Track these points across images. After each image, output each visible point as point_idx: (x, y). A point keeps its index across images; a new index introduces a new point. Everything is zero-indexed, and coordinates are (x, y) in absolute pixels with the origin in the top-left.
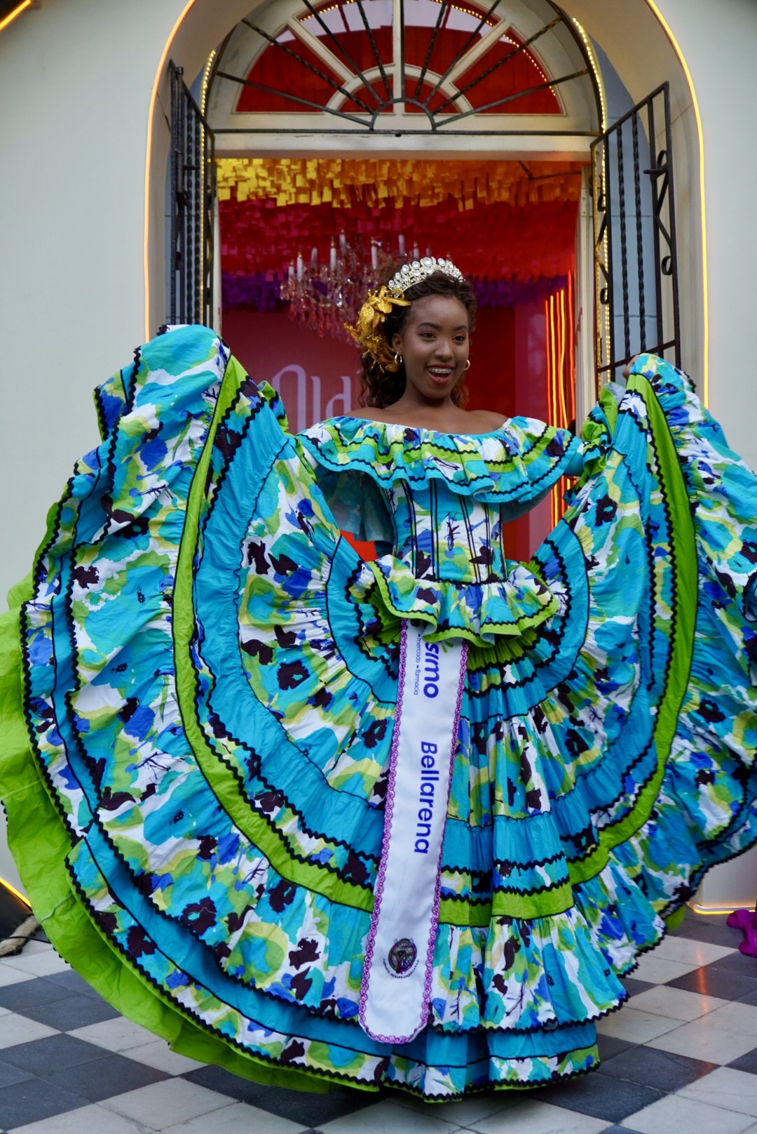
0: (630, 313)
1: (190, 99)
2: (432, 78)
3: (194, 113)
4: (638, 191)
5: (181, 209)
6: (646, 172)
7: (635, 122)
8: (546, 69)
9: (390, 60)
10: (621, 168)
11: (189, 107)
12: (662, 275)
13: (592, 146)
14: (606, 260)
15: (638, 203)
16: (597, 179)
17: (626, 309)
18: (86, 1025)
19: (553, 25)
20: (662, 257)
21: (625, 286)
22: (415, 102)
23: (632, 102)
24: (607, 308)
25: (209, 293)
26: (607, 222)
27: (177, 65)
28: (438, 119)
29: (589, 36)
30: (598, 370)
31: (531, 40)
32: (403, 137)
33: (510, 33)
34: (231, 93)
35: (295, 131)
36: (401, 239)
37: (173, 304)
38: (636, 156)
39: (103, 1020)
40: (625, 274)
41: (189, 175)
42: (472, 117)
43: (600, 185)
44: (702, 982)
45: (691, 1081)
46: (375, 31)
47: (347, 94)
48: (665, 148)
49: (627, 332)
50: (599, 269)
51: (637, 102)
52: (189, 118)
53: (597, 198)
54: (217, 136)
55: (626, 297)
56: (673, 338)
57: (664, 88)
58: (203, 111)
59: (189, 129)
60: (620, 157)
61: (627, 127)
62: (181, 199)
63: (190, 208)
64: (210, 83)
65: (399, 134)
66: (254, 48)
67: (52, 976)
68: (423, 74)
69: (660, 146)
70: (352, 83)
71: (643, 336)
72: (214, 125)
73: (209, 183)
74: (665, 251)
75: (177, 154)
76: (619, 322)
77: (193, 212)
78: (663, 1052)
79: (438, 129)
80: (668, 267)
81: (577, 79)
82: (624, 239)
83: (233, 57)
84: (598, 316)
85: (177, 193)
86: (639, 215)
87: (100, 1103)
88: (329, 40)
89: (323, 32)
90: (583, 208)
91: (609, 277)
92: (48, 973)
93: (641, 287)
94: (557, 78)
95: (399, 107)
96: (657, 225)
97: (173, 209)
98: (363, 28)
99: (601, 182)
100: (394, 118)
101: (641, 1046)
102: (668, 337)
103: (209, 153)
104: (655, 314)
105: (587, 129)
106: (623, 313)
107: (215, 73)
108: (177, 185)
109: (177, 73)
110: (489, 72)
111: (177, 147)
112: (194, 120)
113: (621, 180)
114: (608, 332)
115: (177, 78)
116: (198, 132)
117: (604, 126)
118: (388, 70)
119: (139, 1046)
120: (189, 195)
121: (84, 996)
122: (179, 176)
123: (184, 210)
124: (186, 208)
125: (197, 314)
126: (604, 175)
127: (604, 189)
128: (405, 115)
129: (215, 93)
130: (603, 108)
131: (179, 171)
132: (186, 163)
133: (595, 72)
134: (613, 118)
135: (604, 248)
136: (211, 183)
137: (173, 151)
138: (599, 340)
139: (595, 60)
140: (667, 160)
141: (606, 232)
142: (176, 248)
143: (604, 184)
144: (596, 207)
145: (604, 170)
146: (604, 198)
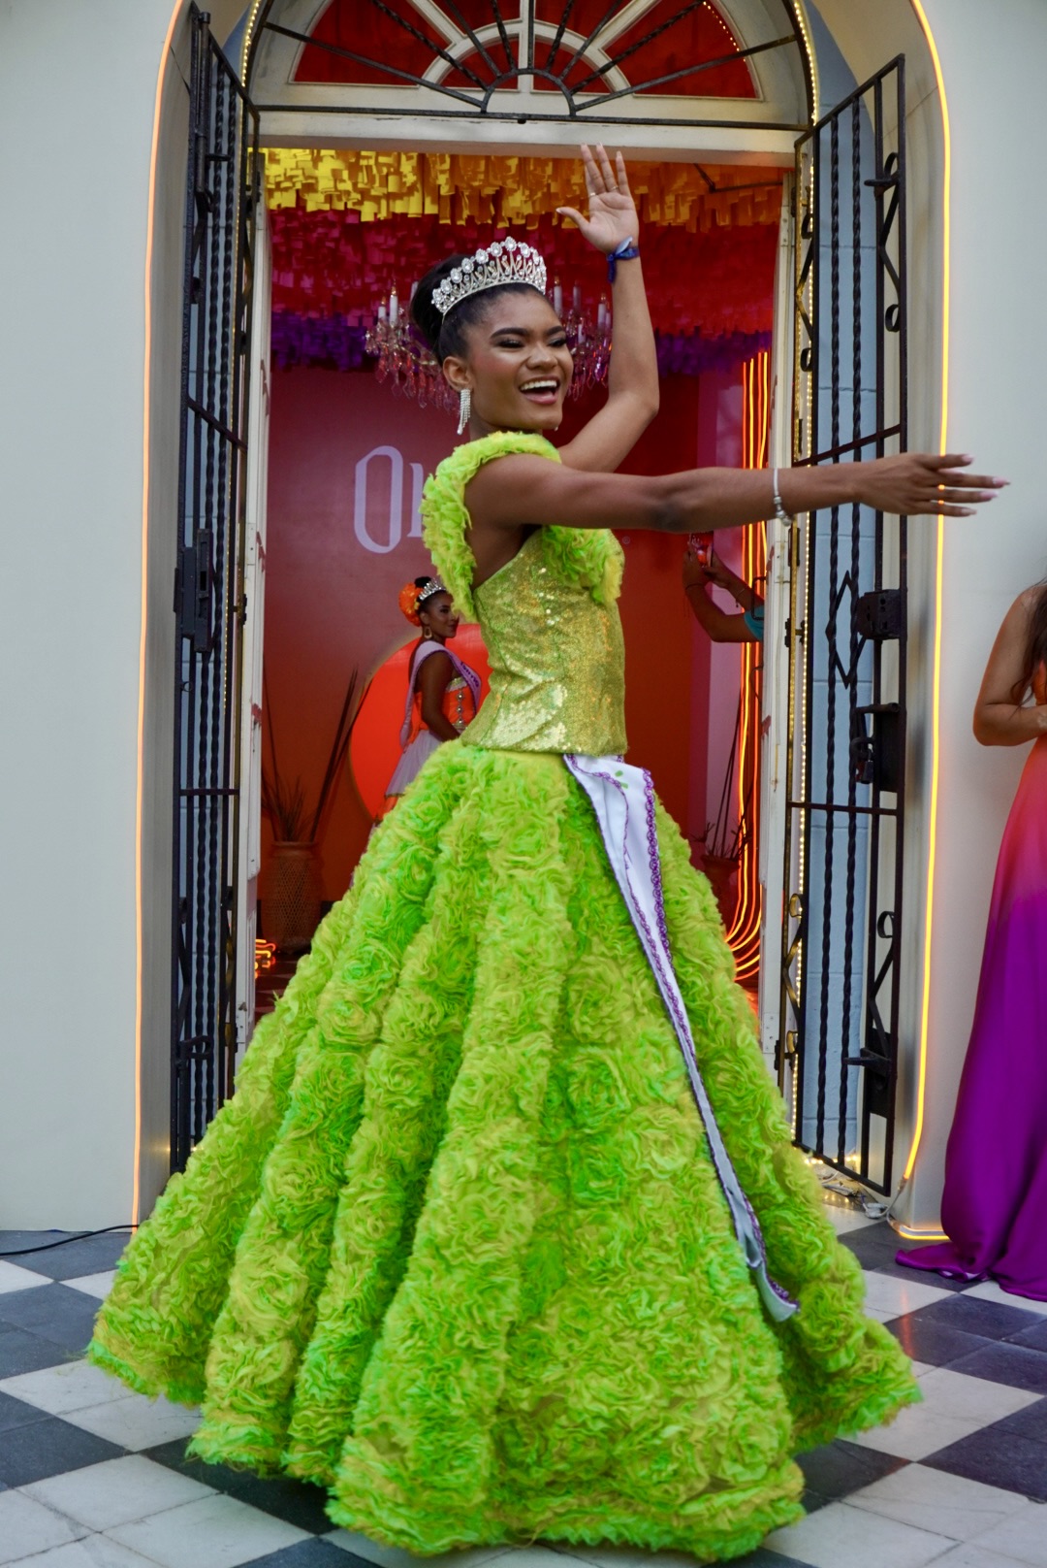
0: (841, 384)
1: (222, 60)
2: (572, 40)
3: (227, 80)
4: (857, 211)
5: (203, 218)
6: (868, 183)
7: (856, 112)
9: (514, 14)
10: (835, 177)
11: (220, 72)
12: (886, 331)
13: (797, 145)
14: (811, 308)
15: (857, 227)
16: (802, 191)
17: (835, 378)
18: (18, 1373)
20: (887, 306)
21: (835, 345)
22: (546, 74)
23: (855, 82)
24: (809, 376)
25: (244, 342)
26: (813, 255)
27: (201, 10)
28: (578, 100)
32: (528, 122)
34: (287, 54)
35: (374, 111)
37: (186, 352)
38: (856, 160)
39: (44, 1368)
40: (835, 329)
41: (218, 168)
42: (628, 98)
43: (805, 200)
44: (906, 1336)
47: (451, 60)
48: (896, 150)
49: (835, 412)
50: (801, 320)
51: (861, 81)
52: (220, 86)
53: (801, 219)
54: (263, 115)
55: (835, 362)
56: (897, 422)
57: (898, 63)
58: (243, 80)
59: (220, 102)
60: (835, 161)
61: (845, 119)
62: (202, 202)
63: (216, 215)
64: (255, 39)
65: (523, 119)
68: (560, 34)
69: (889, 147)
70: (460, 45)
71: (857, 418)
72: (257, 99)
73: (248, 182)
74: (891, 297)
75: (197, 137)
76: (825, 397)
77: (222, 222)
79: (578, 113)
80: (894, 319)
81: (780, 48)
82: (835, 279)
83: (292, 5)
84: (798, 387)
85: (196, 193)
86: (857, 244)
87: (22, 1489)
90: (784, 235)
91: (813, 332)
93: (857, 346)
94: (753, 45)
95: (526, 81)
97: (190, 216)
99: (809, 197)
100: (517, 96)
102: (891, 420)
103: (250, 140)
104: (874, 387)
105: (793, 122)
106: (830, 385)
107: (262, 24)
108: (196, 181)
109: (201, 21)
110: (654, 35)
111: (197, 126)
112: (227, 91)
113: (835, 195)
114: (809, 411)
115: (201, 28)
116: (232, 107)
117: (815, 117)
118: (511, 28)
119: (89, 1407)
120: (216, 197)
121: (23, 1331)
122: (201, 171)
123: (206, 219)
124: (210, 215)
125: (224, 367)
126: (812, 186)
127: (812, 206)
128: (532, 93)
129: (263, 54)
130: (814, 91)
131: (201, 162)
132: (212, 151)
133: (805, 38)
134: (828, 106)
135: (808, 291)
136: (253, 181)
137: (191, 133)
138: (797, 421)
139: (804, 21)
140: (899, 168)
141: (811, 267)
142: (192, 272)
143: (812, 199)
144: (800, 232)
145: (812, 179)
146: (811, 220)
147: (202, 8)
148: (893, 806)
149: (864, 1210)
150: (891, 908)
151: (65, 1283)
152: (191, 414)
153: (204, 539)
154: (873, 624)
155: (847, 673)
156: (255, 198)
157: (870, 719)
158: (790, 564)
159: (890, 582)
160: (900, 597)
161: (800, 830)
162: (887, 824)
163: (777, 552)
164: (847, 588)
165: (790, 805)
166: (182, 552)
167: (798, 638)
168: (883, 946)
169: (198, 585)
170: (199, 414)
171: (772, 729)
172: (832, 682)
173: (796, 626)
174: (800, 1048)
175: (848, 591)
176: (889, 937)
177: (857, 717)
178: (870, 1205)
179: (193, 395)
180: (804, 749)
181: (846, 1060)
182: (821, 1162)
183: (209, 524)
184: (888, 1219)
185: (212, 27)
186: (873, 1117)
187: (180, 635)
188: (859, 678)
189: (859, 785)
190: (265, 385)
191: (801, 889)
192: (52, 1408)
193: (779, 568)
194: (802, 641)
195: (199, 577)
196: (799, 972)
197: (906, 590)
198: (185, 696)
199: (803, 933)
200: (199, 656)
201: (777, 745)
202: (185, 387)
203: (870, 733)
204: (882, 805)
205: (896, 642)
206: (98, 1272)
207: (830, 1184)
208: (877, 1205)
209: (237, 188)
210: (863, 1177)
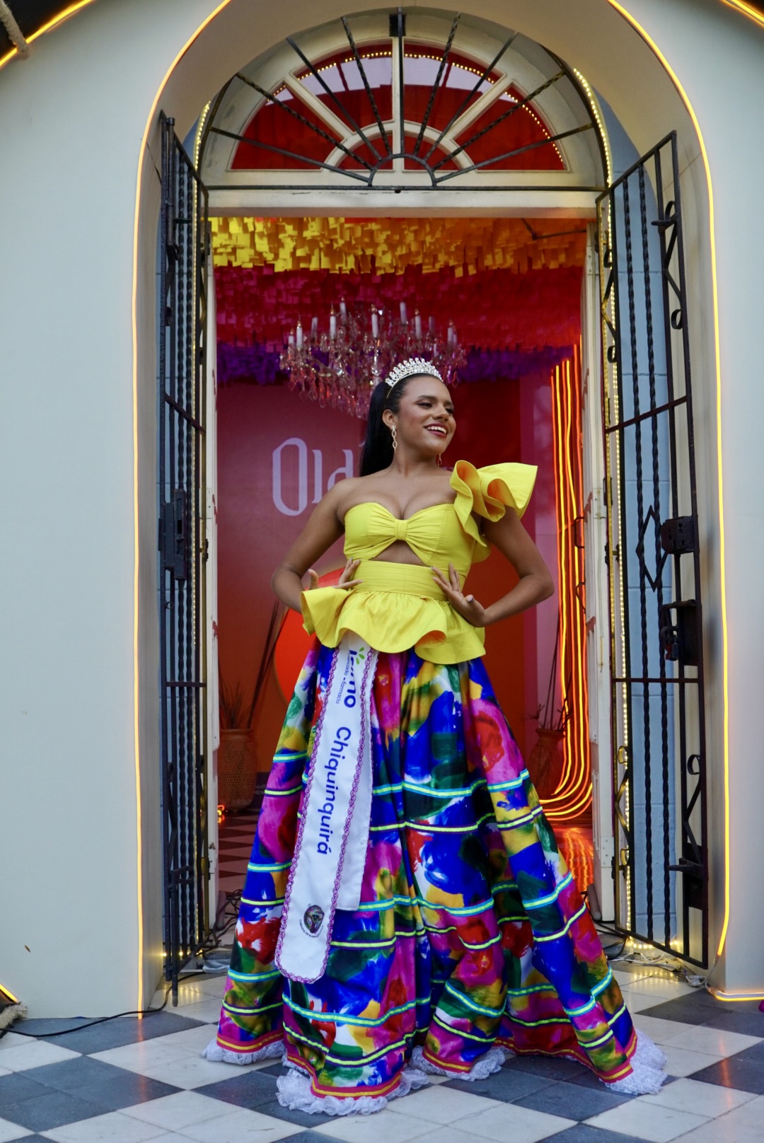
0: (639, 371)
1: (182, 152)
2: (431, 134)
3: (186, 168)
4: (645, 245)
5: (172, 264)
6: (654, 223)
7: (642, 174)
8: (549, 125)
9: (388, 115)
10: (627, 222)
11: (181, 161)
12: (672, 330)
13: (598, 201)
14: (613, 317)
15: (646, 256)
16: (602, 235)
17: (635, 366)
18: (61, 1125)
19: (556, 79)
20: (671, 311)
21: (634, 342)
22: (415, 157)
23: (638, 154)
24: (615, 366)
25: (201, 354)
26: (613, 278)
27: (168, 116)
28: (438, 175)
29: (593, 89)
30: (606, 431)
31: (534, 94)
32: (402, 191)
33: (512, 90)
34: (227, 149)
35: (291, 188)
36: (402, 307)
37: (163, 361)
38: (643, 208)
39: (80, 1120)
40: (633, 330)
41: (181, 229)
42: (473, 173)
43: (605, 241)
44: (726, 1074)
46: (374, 90)
47: (345, 150)
48: (673, 199)
49: (636, 391)
50: (606, 326)
51: (642, 154)
52: (181, 172)
53: (603, 254)
54: (211, 193)
55: (634, 354)
56: (684, 394)
57: (672, 137)
58: (196, 167)
59: (181, 183)
60: (627, 210)
61: (633, 180)
62: (171, 253)
63: (181, 263)
64: (204, 139)
65: (398, 190)
66: (250, 104)
67: (28, 1072)
68: (423, 129)
69: (669, 196)
70: (351, 139)
71: (653, 394)
72: (207, 182)
73: (202, 241)
74: (674, 304)
75: (167, 206)
76: (628, 381)
77: (185, 269)
79: (438, 184)
80: (678, 320)
81: (581, 133)
82: (631, 295)
83: (228, 115)
84: (606, 375)
85: (167, 245)
86: (646, 269)
88: (329, 99)
89: (323, 91)
90: (589, 267)
91: (616, 334)
92: (24, 1067)
93: (650, 343)
94: (560, 132)
95: (399, 163)
96: (666, 278)
97: (163, 263)
98: (362, 87)
99: (607, 238)
100: (395, 174)
102: (679, 392)
103: (203, 212)
104: (665, 372)
105: (592, 185)
106: (631, 372)
107: (209, 128)
108: (167, 237)
109: (168, 124)
110: (491, 127)
111: (167, 199)
112: (186, 177)
113: (628, 234)
114: (616, 392)
115: (168, 130)
116: (190, 186)
117: (610, 181)
118: (387, 126)
120: (180, 249)
121: (62, 1092)
122: (170, 231)
123: (174, 265)
124: (177, 262)
125: (189, 373)
126: (610, 230)
127: (610, 245)
128: (403, 172)
129: (209, 150)
130: (608, 163)
131: (170, 224)
132: (177, 217)
133: (600, 126)
134: (619, 172)
135: (610, 305)
136: (205, 240)
137: (163, 203)
138: (607, 399)
139: (599, 113)
140: (676, 211)
142: (166, 303)
143: (610, 240)
144: (602, 263)
145: (610, 225)
146: (611, 254)
148: (695, 676)
149: (687, 981)
150: (697, 752)
151: (89, 1056)
152: (167, 406)
153: (178, 496)
154: (674, 543)
155: (654, 580)
156: (206, 252)
157: (674, 612)
158: (606, 503)
159: (685, 511)
160: (693, 521)
161: (623, 698)
162: (691, 689)
163: (595, 496)
164: (651, 518)
165: (614, 681)
166: (163, 507)
167: (615, 557)
168: (693, 781)
169: (176, 530)
170: (173, 407)
171: (597, 627)
172: (643, 588)
173: (613, 548)
174: (631, 862)
175: (652, 521)
176: (696, 773)
177: (664, 612)
178: (691, 977)
179: (168, 391)
180: (623, 638)
181: (667, 867)
182: (651, 947)
183: (181, 486)
184: (707, 987)
185: (176, 129)
186: (691, 909)
187: (164, 568)
188: (664, 585)
189: (667, 662)
190: (215, 388)
191: (626, 742)
193: (597, 507)
194: (618, 559)
195: (176, 524)
196: (628, 805)
197: (697, 516)
198: (168, 612)
199: (629, 775)
200: (177, 583)
201: (601, 637)
202: (163, 386)
203: (674, 622)
204: (687, 676)
205: (692, 554)
206: (115, 1047)
207: (658, 963)
208: (698, 977)
209: (194, 245)
210: (685, 955)
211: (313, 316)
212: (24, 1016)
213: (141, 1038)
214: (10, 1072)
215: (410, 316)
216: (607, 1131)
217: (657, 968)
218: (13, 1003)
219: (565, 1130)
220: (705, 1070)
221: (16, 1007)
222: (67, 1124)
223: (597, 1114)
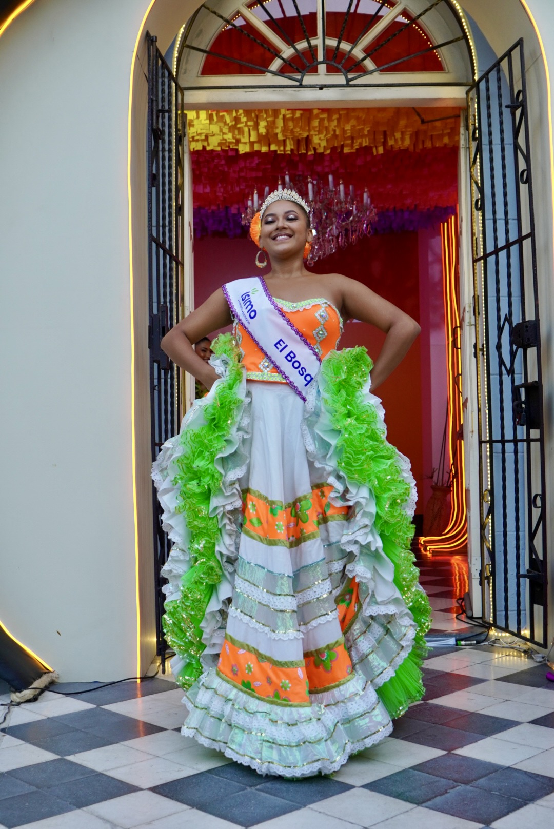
0: (497, 217)
1: (163, 62)
2: (345, 46)
3: (167, 74)
4: (501, 123)
5: (156, 142)
6: (507, 107)
7: (499, 71)
8: (432, 39)
9: (315, 34)
10: (489, 107)
11: (163, 69)
12: (521, 184)
13: (467, 93)
14: (479, 178)
15: (502, 131)
16: (471, 117)
17: (494, 213)
18: (80, 752)
19: (437, 4)
20: (520, 170)
21: (493, 195)
22: (333, 63)
23: (496, 57)
24: (480, 214)
25: (180, 210)
26: (479, 149)
27: (152, 35)
28: (350, 76)
29: (464, 10)
30: (475, 261)
31: (420, 15)
32: (324, 89)
33: (405, 13)
34: (198, 60)
35: (244, 87)
36: (331, 178)
37: (150, 212)
38: (500, 96)
39: (94, 749)
40: (493, 186)
41: (163, 117)
42: (376, 74)
43: (473, 121)
45: (547, 794)
46: (304, 16)
47: (283, 59)
48: (521, 88)
49: (495, 230)
50: (474, 185)
51: (499, 56)
52: (163, 76)
53: (471, 132)
54: (186, 92)
55: (494, 204)
56: (529, 231)
57: (520, 43)
58: (175, 74)
59: (163, 84)
60: (488, 98)
61: (493, 76)
62: (156, 134)
63: (163, 142)
64: (180, 53)
65: (321, 88)
66: (213, 29)
67: (58, 717)
68: (339, 43)
69: (518, 87)
70: (287, 52)
71: (507, 232)
72: (183, 84)
73: (180, 127)
74: (522, 166)
75: (152, 100)
76: (489, 224)
77: (167, 147)
78: (526, 772)
79: (351, 83)
80: (524, 177)
81: (455, 43)
82: (492, 160)
83: (198, 36)
84: (474, 220)
85: (152, 129)
86: (502, 140)
87: (85, 809)
88: (272, 23)
89: (268, 18)
90: (462, 142)
91: (481, 190)
92: (55, 715)
93: (505, 195)
94: (440, 42)
95: (322, 68)
96: (516, 147)
97: (150, 142)
98: (295, 14)
99: (475, 120)
100: (319, 77)
101: (509, 768)
102: (526, 231)
103: (179, 107)
104: (516, 217)
105: (464, 81)
106: (492, 217)
107: (184, 45)
108: (152, 123)
109: (152, 41)
110: (389, 40)
111: (152, 95)
112: (166, 80)
113: (489, 116)
114: (481, 232)
115: (152, 44)
116: (170, 87)
117: (476, 78)
118: (314, 42)
119: (118, 768)
120: (163, 132)
121: (81, 731)
122: (155, 117)
123: (158, 143)
124: (160, 141)
125: (170, 222)
126: (476, 114)
127: (477, 124)
128: (326, 75)
129: (184, 62)
130: (475, 64)
131: (155, 113)
132: (160, 108)
133: (469, 37)
134: (483, 71)
135: (477, 169)
137: (149, 99)
138: (474, 238)
139: (468, 28)
140: (523, 97)
141: (478, 156)
142: (152, 171)
143: (477, 121)
144: (471, 138)
145: (476, 110)
146: (477, 131)
147: (152, 34)
148: (538, 437)
149: (533, 658)
150: (540, 492)
151: (102, 707)
152: (154, 245)
153: (163, 309)
154: (522, 340)
155: (508, 368)
156: (182, 135)
157: (523, 391)
158: (474, 314)
159: (530, 316)
160: (536, 324)
161: (487, 455)
162: (535, 446)
163: (467, 309)
164: (506, 323)
165: (481, 442)
166: (152, 317)
167: (481, 353)
168: (536, 513)
169: (161, 333)
170: (158, 245)
171: (469, 404)
172: (501, 374)
173: (480, 346)
174: (493, 573)
175: (507, 325)
176: (539, 507)
177: (515, 391)
178: (536, 655)
179: (154, 234)
180: (487, 412)
181: (519, 576)
182: (508, 634)
183: (165, 302)
184: (547, 662)
185: (158, 44)
186: (536, 606)
187: (152, 361)
188: (515, 372)
189: (518, 427)
190: (191, 236)
191: (489, 487)
192: (99, 768)
193: (469, 317)
194: (483, 354)
195: (161, 329)
196: (491, 532)
197: (539, 320)
198: (156, 392)
199: (491, 511)
200: (162, 372)
201: (472, 412)
202: (150, 230)
203: (523, 399)
204: (532, 437)
205: (535, 348)
206: (120, 701)
207: (513, 646)
208: (540, 655)
209: (174, 130)
210: (532, 639)
211: (266, 186)
212: (57, 680)
213: (139, 695)
214: (46, 718)
215: (336, 184)
216: (469, 758)
217: (512, 650)
218: (49, 672)
219: (438, 757)
220: (542, 718)
221: (51, 674)
222: (84, 751)
223: (462, 747)
